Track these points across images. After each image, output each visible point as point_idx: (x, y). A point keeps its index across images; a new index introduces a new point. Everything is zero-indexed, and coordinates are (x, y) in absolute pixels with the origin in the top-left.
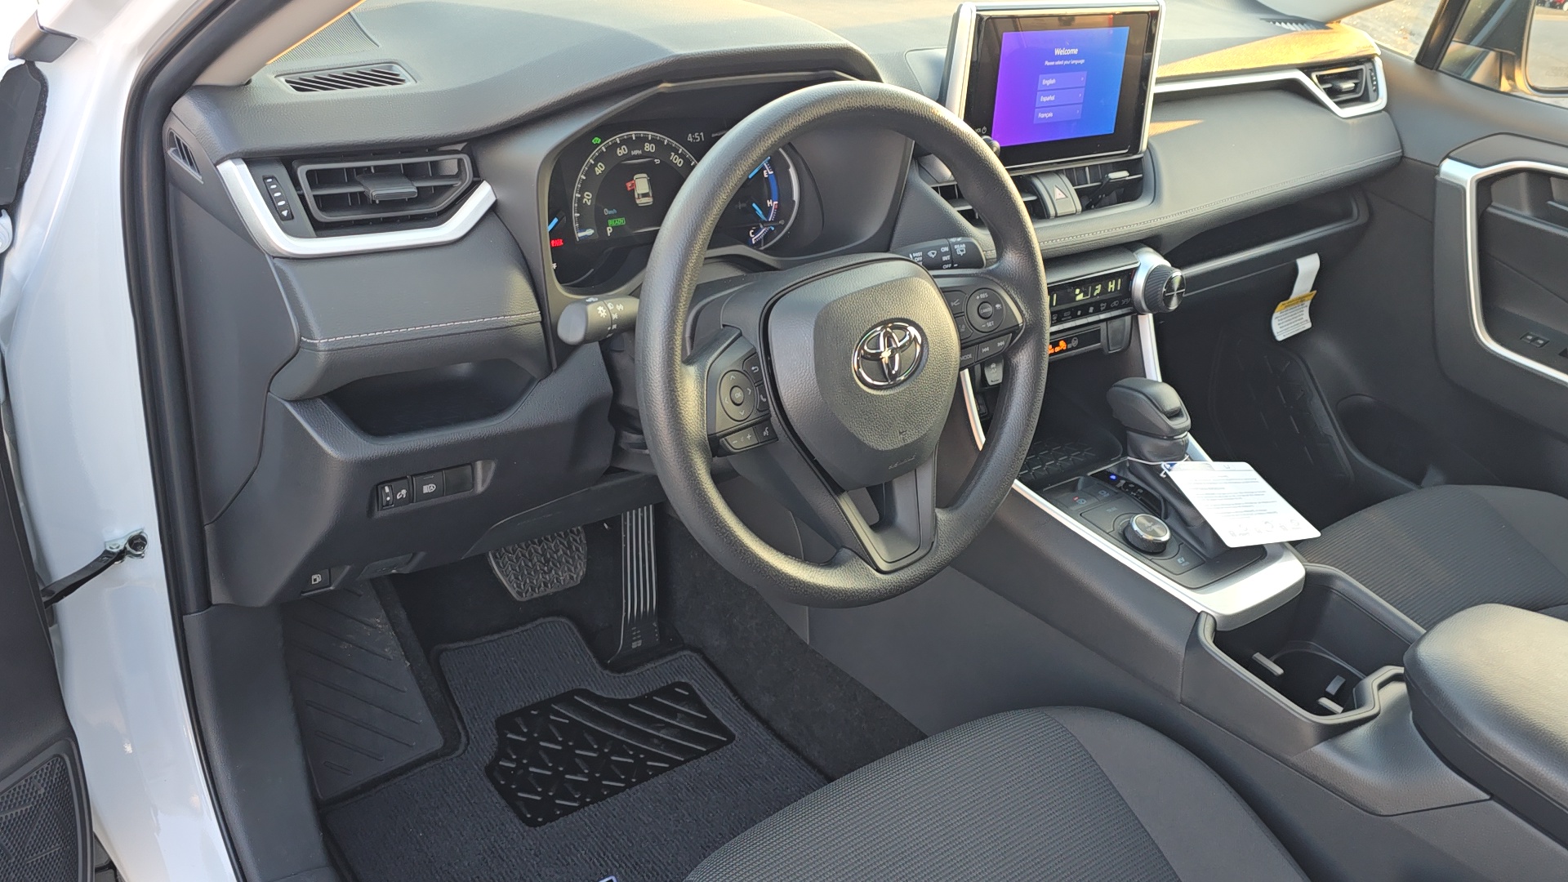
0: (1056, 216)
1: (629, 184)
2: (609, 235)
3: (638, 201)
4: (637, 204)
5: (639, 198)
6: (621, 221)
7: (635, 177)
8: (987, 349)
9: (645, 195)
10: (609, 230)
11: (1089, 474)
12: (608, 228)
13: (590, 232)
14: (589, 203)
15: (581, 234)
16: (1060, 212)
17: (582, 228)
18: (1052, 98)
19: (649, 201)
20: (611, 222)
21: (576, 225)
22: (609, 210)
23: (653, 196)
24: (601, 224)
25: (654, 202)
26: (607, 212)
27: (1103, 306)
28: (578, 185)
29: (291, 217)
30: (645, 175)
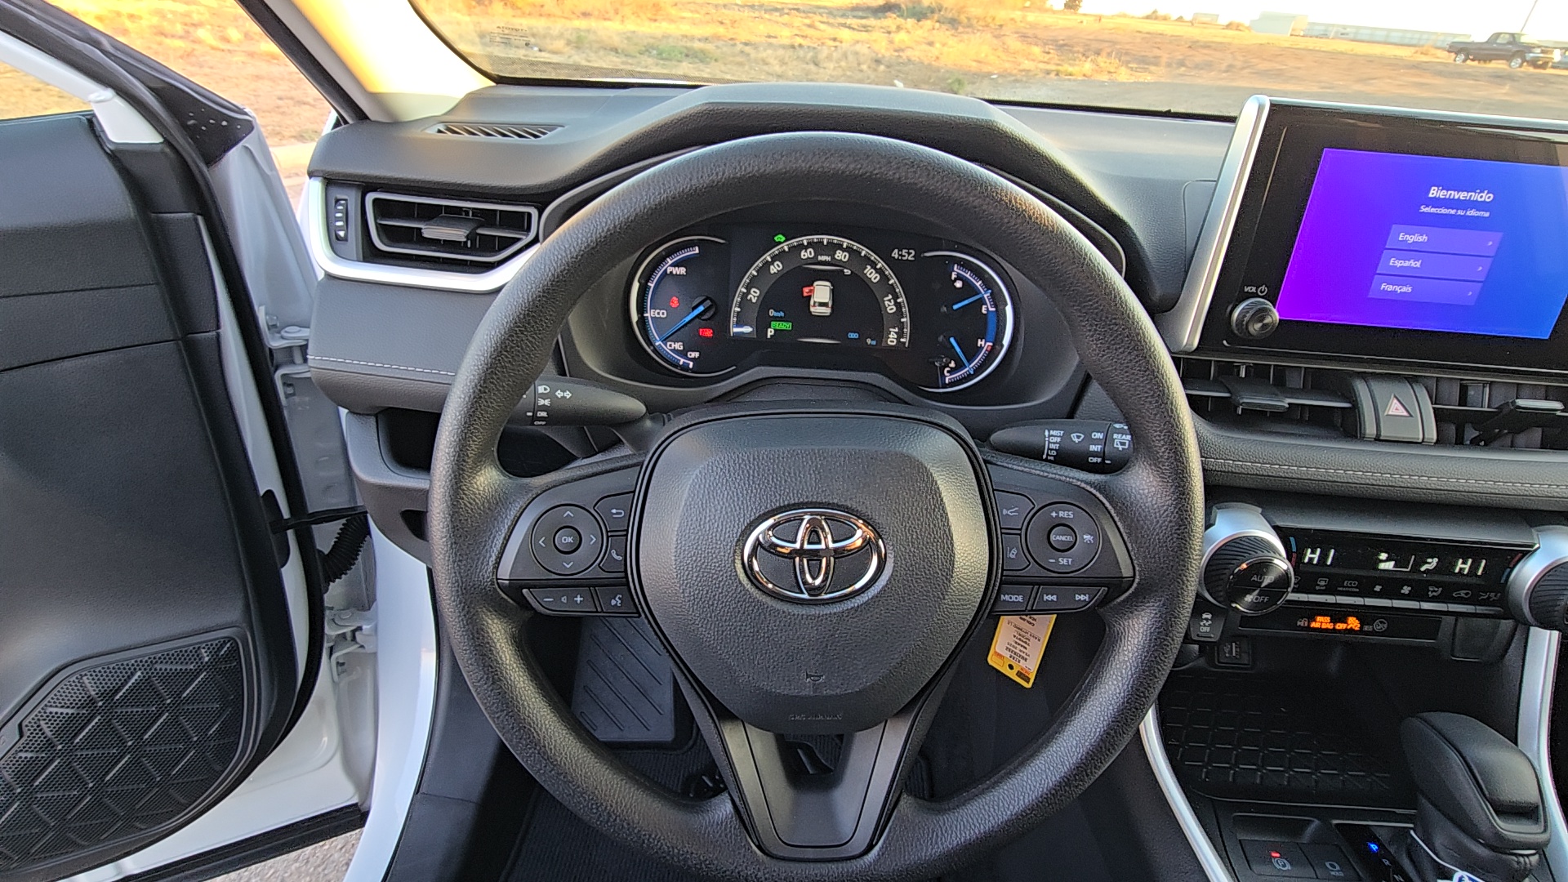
0: (1378, 439)
1: (806, 290)
2: (769, 337)
3: (812, 309)
4: (810, 312)
5: (814, 306)
6: (787, 326)
7: (816, 283)
8: (1054, 598)
9: (822, 304)
10: (770, 332)
11: (1335, 822)
12: (769, 330)
13: (747, 329)
14: (754, 300)
15: (736, 330)
16: (1384, 434)
17: (738, 324)
18: (1415, 264)
19: (827, 311)
20: (773, 323)
21: (733, 319)
22: (776, 311)
23: (832, 307)
24: (762, 323)
25: (831, 314)
26: (772, 313)
27: (1434, 591)
28: (746, 280)
29: (345, 239)
30: (828, 284)
